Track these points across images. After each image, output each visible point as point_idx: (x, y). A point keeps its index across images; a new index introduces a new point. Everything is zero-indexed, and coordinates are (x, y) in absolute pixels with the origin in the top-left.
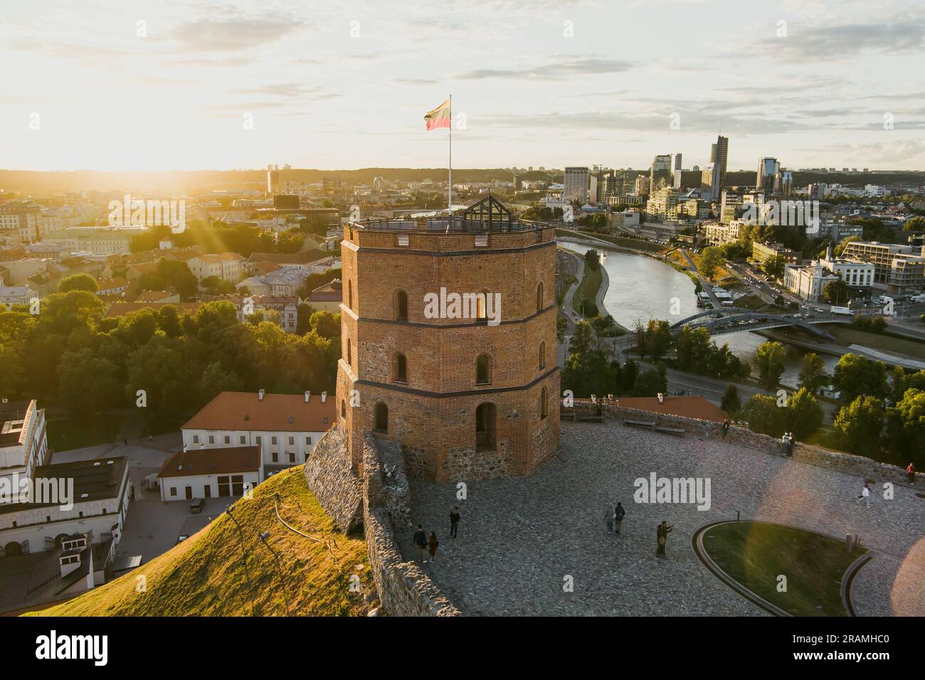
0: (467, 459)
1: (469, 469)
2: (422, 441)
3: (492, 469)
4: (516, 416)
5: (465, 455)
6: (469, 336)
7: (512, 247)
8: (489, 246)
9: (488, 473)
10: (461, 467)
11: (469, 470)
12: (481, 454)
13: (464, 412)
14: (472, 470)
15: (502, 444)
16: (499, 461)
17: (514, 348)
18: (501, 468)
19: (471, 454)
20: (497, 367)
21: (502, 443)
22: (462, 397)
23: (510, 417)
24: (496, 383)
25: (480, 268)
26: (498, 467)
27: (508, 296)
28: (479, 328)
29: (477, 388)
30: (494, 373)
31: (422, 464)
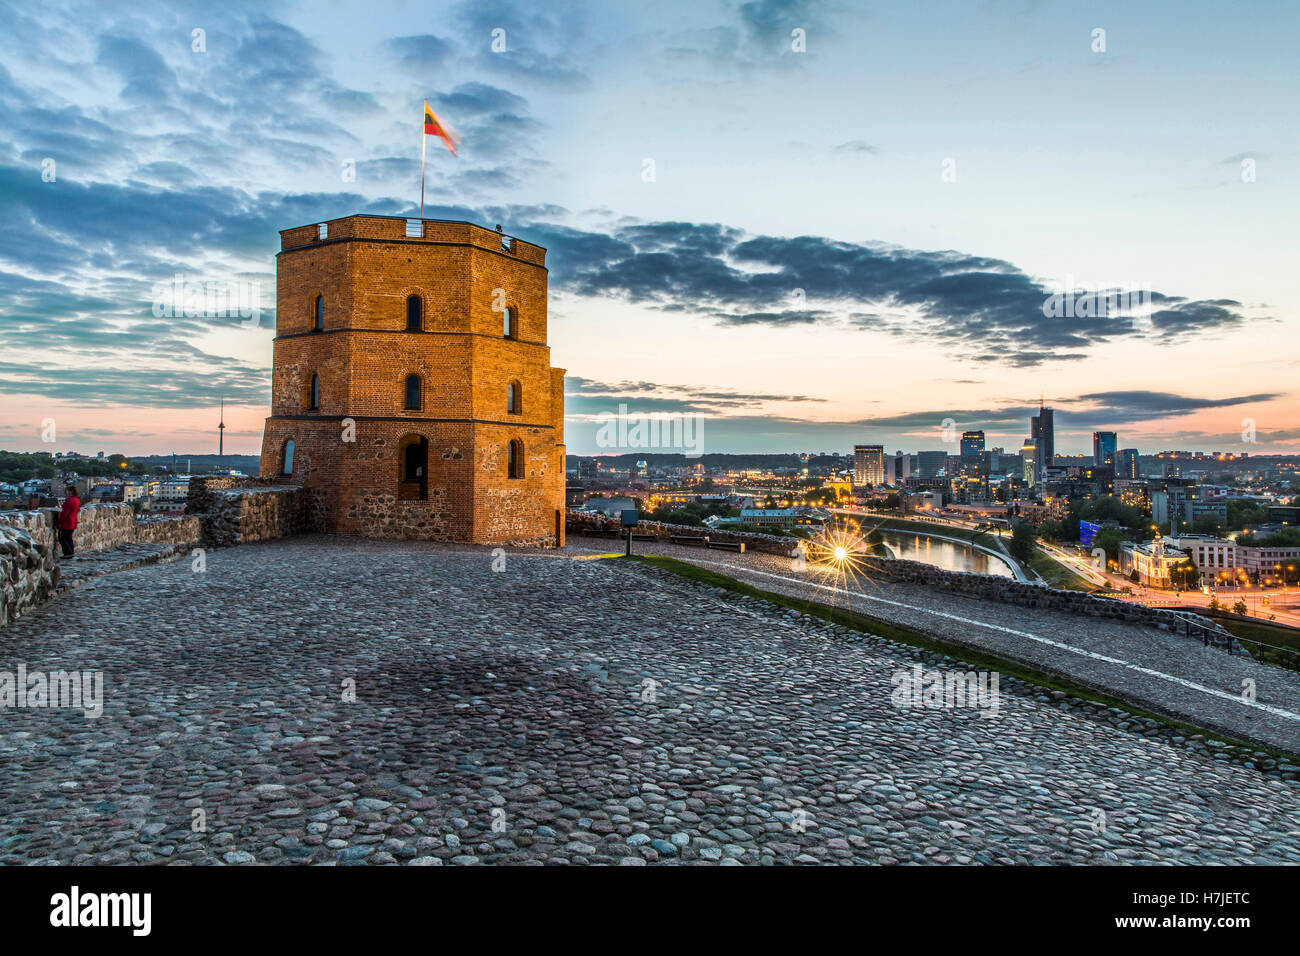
0: (385, 507)
1: (387, 520)
2: (324, 480)
3: (422, 525)
4: (457, 456)
5: (382, 501)
6: (393, 345)
7: (455, 241)
8: (425, 237)
9: (414, 531)
10: (374, 516)
11: (387, 523)
12: (405, 502)
13: (381, 442)
14: (391, 523)
15: (436, 493)
16: (433, 516)
17: (457, 367)
18: (435, 526)
19: (390, 500)
20: (431, 389)
21: (438, 490)
22: (380, 423)
23: (448, 456)
24: (430, 410)
25: (410, 261)
26: (430, 524)
27: (450, 300)
28: (405, 336)
29: (402, 415)
30: (428, 397)
31: (324, 512)
